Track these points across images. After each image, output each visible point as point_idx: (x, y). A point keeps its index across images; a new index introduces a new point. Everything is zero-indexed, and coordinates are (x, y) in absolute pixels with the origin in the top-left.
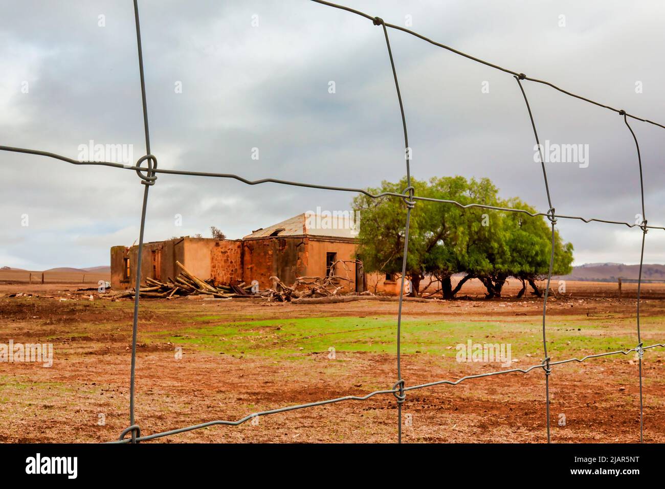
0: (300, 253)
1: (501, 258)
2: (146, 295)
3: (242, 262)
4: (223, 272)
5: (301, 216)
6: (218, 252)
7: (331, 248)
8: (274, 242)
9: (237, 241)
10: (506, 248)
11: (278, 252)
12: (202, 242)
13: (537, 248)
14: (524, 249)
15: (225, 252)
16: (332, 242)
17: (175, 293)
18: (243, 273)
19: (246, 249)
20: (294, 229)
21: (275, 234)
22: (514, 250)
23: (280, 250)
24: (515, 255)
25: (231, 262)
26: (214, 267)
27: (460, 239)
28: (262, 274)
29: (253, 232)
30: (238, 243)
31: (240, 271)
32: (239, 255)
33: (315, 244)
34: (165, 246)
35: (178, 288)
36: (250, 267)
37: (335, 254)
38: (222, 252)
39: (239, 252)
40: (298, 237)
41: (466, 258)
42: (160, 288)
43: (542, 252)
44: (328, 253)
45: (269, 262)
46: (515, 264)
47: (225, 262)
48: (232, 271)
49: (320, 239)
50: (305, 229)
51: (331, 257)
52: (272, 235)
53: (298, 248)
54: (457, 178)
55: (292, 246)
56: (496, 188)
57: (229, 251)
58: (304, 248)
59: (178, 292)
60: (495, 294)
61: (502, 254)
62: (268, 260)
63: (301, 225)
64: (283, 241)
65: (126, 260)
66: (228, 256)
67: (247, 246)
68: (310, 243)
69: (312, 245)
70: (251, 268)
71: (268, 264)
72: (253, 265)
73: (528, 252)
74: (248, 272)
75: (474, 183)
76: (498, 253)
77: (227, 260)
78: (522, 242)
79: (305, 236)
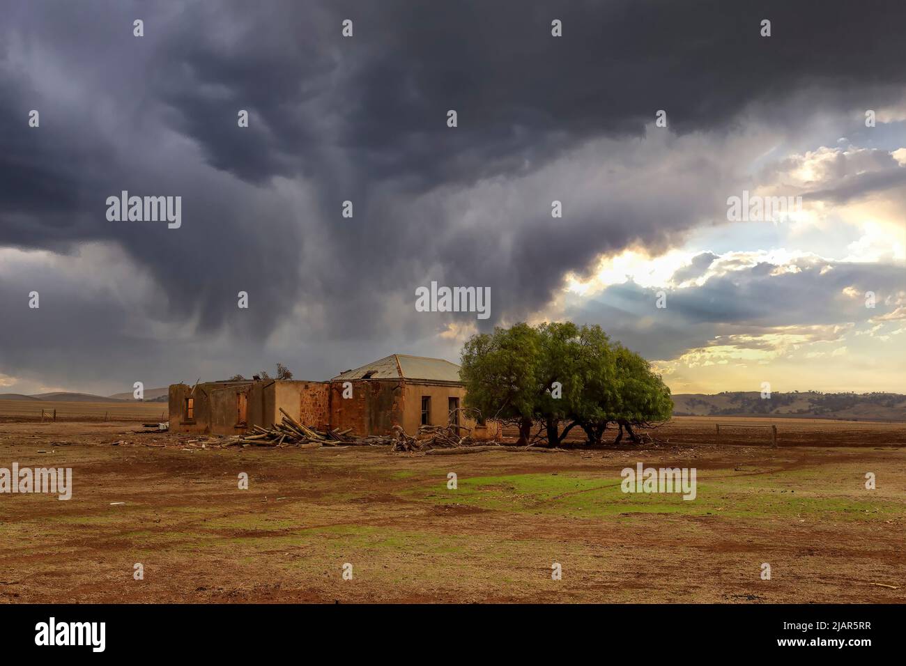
0: (396, 397)
1: (613, 406)
2: (255, 443)
3: (330, 406)
4: (312, 416)
5: (392, 357)
6: (307, 394)
7: (426, 391)
8: (367, 385)
9: (325, 383)
10: (618, 396)
11: (371, 396)
12: (292, 385)
13: (649, 396)
14: (635, 397)
15: (314, 395)
16: (427, 386)
17: (284, 441)
18: (330, 417)
19: (335, 391)
20: (388, 372)
21: (367, 376)
22: (625, 397)
23: (373, 394)
24: (627, 402)
25: (320, 406)
26: (303, 411)
27: (576, 387)
28: (353, 419)
29: (341, 373)
30: (326, 385)
31: (327, 415)
32: (327, 399)
33: (411, 387)
34: (253, 389)
35: (285, 435)
36: (338, 410)
37: (429, 397)
38: (311, 395)
39: (327, 395)
40: (393, 380)
41: (579, 406)
42: (267, 436)
43: (654, 400)
44: (423, 397)
45: (360, 406)
46: (628, 412)
47: (313, 405)
48: (320, 415)
49: (415, 382)
50: (400, 372)
51: (426, 400)
52: (364, 377)
53: (394, 391)
54: (567, 324)
55: (387, 389)
56: (606, 336)
57: (317, 394)
58: (400, 392)
59: (286, 440)
60: (595, 440)
61: (615, 401)
62: (359, 404)
63: (395, 367)
64: (377, 384)
65: (187, 400)
66: (316, 399)
67: (335, 388)
68: (406, 386)
69: (408, 389)
70: (340, 412)
71: (360, 408)
72: (343, 409)
73: (640, 400)
74: (337, 417)
75: (585, 330)
76: (611, 401)
77: (316, 403)
78: (633, 390)
79: (401, 379)
